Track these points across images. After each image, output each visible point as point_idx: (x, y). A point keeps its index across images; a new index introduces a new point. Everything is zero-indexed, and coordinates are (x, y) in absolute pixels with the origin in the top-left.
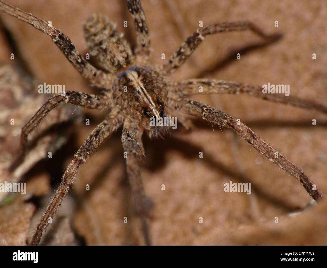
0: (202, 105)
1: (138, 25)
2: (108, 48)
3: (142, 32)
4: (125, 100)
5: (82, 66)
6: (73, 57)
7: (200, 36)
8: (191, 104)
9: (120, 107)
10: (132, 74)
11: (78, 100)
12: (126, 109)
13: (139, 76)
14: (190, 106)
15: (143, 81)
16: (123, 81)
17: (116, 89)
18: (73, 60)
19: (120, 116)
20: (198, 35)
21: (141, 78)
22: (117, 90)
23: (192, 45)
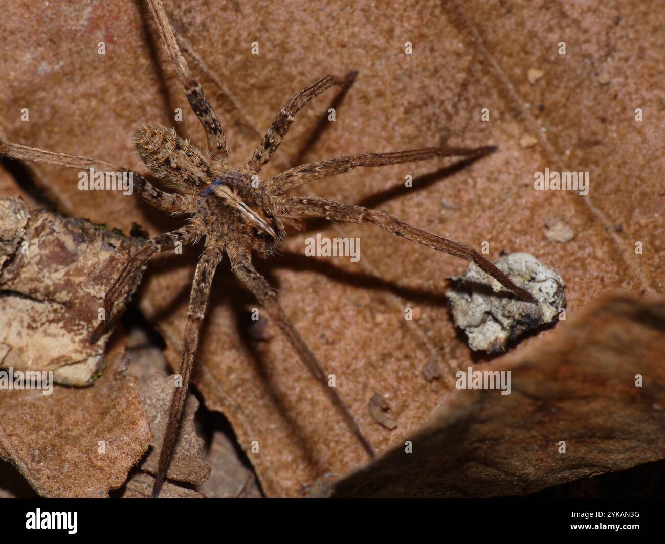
0: (320, 203)
1: (210, 127)
2: (179, 165)
3: (216, 133)
4: (222, 224)
5: (159, 198)
6: (147, 193)
7: (290, 118)
8: (304, 204)
9: (219, 234)
10: (222, 190)
11: (170, 245)
12: (227, 234)
13: (232, 190)
14: (304, 207)
15: (240, 194)
16: (213, 202)
17: (206, 213)
18: (148, 196)
19: (221, 244)
20: (286, 116)
21: (236, 192)
22: (209, 215)
23: (282, 131)
